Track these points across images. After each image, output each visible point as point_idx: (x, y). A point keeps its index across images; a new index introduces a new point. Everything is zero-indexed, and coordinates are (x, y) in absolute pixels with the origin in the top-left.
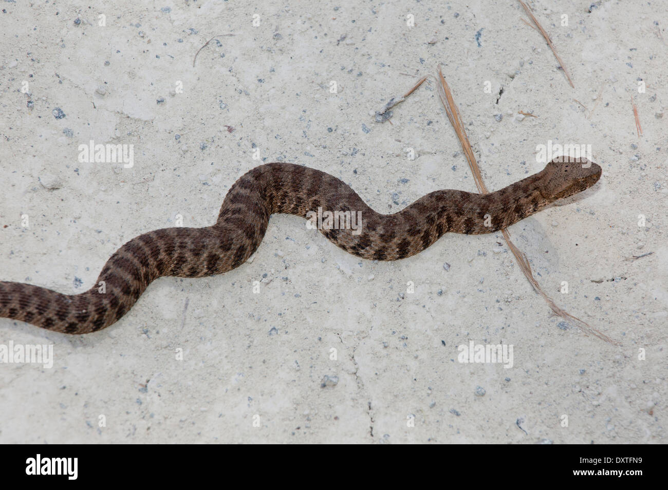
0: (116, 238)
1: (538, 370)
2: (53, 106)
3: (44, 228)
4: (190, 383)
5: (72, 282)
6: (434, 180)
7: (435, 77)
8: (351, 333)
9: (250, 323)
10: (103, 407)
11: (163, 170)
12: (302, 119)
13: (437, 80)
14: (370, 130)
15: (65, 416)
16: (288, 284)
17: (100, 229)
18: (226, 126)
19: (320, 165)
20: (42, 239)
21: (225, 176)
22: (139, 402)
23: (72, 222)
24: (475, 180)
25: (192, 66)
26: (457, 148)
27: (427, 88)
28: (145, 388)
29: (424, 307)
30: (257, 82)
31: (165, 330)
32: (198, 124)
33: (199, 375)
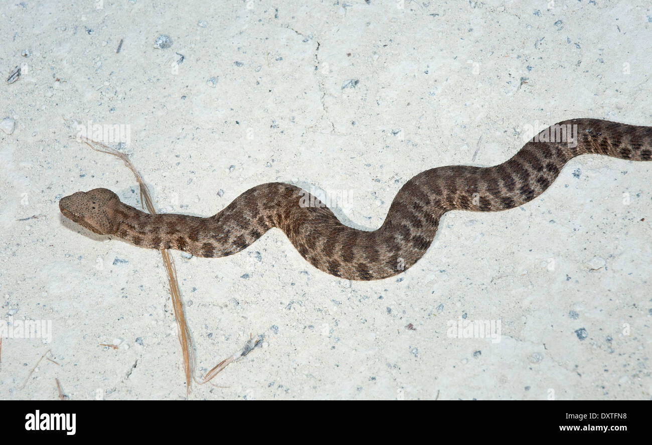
0: (536, 215)
1: (154, 110)
2: (587, 341)
3: (605, 221)
4: (480, 85)
5: (582, 173)
6: (217, 277)
7: (196, 382)
8: (323, 131)
9: (417, 140)
10: (564, 62)
11: (483, 284)
12: (337, 340)
13: (194, 378)
14: (271, 328)
15: (600, 52)
16: (375, 176)
17: (551, 224)
18: (414, 330)
19: (327, 291)
20: (608, 210)
21: (422, 281)
22: (529, 68)
23: (577, 230)
24: (176, 277)
25: (440, 391)
26: (187, 309)
27: (205, 370)
28: (523, 81)
29: (249, 157)
30: (377, 378)
31: (498, 133)
32: (442, 332)
33: (471, 93)
